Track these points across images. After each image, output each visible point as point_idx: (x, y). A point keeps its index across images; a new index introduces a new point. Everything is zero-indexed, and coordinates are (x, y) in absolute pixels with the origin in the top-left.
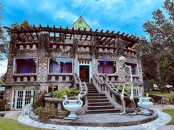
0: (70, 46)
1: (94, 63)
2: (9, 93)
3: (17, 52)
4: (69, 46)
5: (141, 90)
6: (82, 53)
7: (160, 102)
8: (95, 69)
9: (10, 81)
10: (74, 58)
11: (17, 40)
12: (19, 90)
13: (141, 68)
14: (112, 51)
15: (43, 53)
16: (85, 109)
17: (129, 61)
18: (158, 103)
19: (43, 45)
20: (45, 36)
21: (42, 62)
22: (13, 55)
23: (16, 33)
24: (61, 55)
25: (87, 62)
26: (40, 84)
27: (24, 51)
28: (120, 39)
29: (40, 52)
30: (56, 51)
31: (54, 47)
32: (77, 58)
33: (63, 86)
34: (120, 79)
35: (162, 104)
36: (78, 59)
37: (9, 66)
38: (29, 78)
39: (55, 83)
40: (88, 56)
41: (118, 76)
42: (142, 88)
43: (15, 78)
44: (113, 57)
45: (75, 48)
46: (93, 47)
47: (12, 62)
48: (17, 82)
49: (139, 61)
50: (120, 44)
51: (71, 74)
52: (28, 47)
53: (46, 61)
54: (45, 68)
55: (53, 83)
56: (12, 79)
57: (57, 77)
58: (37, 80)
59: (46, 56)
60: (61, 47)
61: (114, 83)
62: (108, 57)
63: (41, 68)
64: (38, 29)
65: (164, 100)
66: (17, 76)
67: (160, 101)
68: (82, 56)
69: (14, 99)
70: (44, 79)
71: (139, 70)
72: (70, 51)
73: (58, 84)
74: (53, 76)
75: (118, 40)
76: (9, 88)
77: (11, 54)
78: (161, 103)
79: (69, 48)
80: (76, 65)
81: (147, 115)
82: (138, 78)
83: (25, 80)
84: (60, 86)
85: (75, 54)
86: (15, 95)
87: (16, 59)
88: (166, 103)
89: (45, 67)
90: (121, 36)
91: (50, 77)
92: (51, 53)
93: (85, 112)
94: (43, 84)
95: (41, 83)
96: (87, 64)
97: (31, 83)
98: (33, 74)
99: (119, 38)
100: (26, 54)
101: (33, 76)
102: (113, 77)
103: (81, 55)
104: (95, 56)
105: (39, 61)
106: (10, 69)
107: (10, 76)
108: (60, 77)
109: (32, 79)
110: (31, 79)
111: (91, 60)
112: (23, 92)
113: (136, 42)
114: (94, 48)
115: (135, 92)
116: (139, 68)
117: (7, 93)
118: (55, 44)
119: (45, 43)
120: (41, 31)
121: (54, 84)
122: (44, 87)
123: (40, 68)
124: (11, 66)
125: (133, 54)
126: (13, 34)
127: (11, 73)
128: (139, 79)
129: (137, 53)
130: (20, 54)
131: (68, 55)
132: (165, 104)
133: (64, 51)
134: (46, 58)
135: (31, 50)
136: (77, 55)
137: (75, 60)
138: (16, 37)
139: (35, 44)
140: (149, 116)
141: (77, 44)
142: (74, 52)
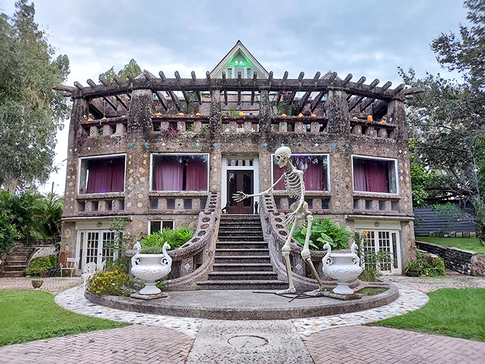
0: (203, 123)
1: (265, 163)
2: (70, 238)
3: (83, 142)
4: (200, 123)
5: (405, 236)
6: (232, 138)
7: (466, 270)
8: (265, 180)
9: (72, 211)
10: (211, 151)
11: (85, 116)
12: (90, 231)
13: (407, 172)
14: (315, 128)
15: (138, 142)
16: (197, 276)
17: (367, 153)
18: (461, 273)
19: (137, 125)
20: (142, 101)
21: (136, 164)
22: (76, 150)
23: (82, 97)
24: (181, 145)
25: (247, 162)
26: (132, 217)
27: (97, 141)
28: (339, 93)
29: (130, 141)
30: (167, 135)
31: (164, 126)
32: (219, 152)
33: (184, 221)
34: (336, 205)
35: (471, 275)
36: (223, 155)
37: (69, 177)
38: (109, 202)
39: (165, 214)
40: (248, 146)
41: (330, 197)
42: (409, 229)
43: (82, 203)
44: (317, 145)
45: (213, 126)
46: (261, 122)
47: (74, 166)
48: (85, 212)
49: (400, 152)
50: (339, 109)
51: (203, 193)
52: (107, 130)
53: (145, 162)
54: (143, 179)
55: (161, 214)
56: (76, 206)
57: (171, 201)
58: (125, 207)
59: (144, 149)
60: (181, 126)
61: (317, 214)
62: (303, 145)
63: (134, 179)
64: (126, 85)
65: (477, 264)
66: (86, 199)
67: (467, 265)
68: (232, 145)
69: (81, 250)
70: (140, 205)
71: (402, 178)
72: (203, 136)
73: (173, 217)
74: (160, 197)
75: (334, 96)
76: (70, 226)
77: (72, 148)
78: (469, 271)
79: (198, 127)
80: (215, 170)
81: (339, 299)
82: (395, 201)
83: (102, 207)
84: (176, 221)
85: (214, 143)
86: (82, 241)
87: (82, 160)
88: (480, 273)
89: (142, 176)
90: (344, 85)
91: (154, 201)
92: (156, 142)
93: (198, 284)
94: (137, 217)
95: (133, 214)
96: (247, 168)
97: (112, 215)
98: (117, 194)
99: (337, 90)
100: (103, 147)
101: (118, 197)
102: (315, 200)
103: (230, 142)
104: (266, 145)
105: (130, 163)
106: (71, 184)
107: (72, 199)
108: (178, 202)
109: (116, 205)
110: (113, 205)
111: (257, 155)
112: (97, 234)
113: (395, 99)
114: (265, 124)
115: (386, 239)
116: (402, 171)
117: (67, 236)
118: (165, 119)
119: (143, 119)
120: (134, 89)
121: (162, 217)
122: (141, 225)
123: (131, 179)
124: (73, 177)
125: (384, 133)
126: (76, 100)
127: (73, 193)
128: (400, 204)
129: (397, 128)
130: (89, 148)
131: (198, 145)
132: (478, 275)
133: (186, 136)
134: (145, 156)
135: (111, 136)
136: (219, 144)
137: (215, 158)
138: (83, 108)
139: (119, 121)
140: (343, 300)
141: (218, 116)
142: (212, 137)
